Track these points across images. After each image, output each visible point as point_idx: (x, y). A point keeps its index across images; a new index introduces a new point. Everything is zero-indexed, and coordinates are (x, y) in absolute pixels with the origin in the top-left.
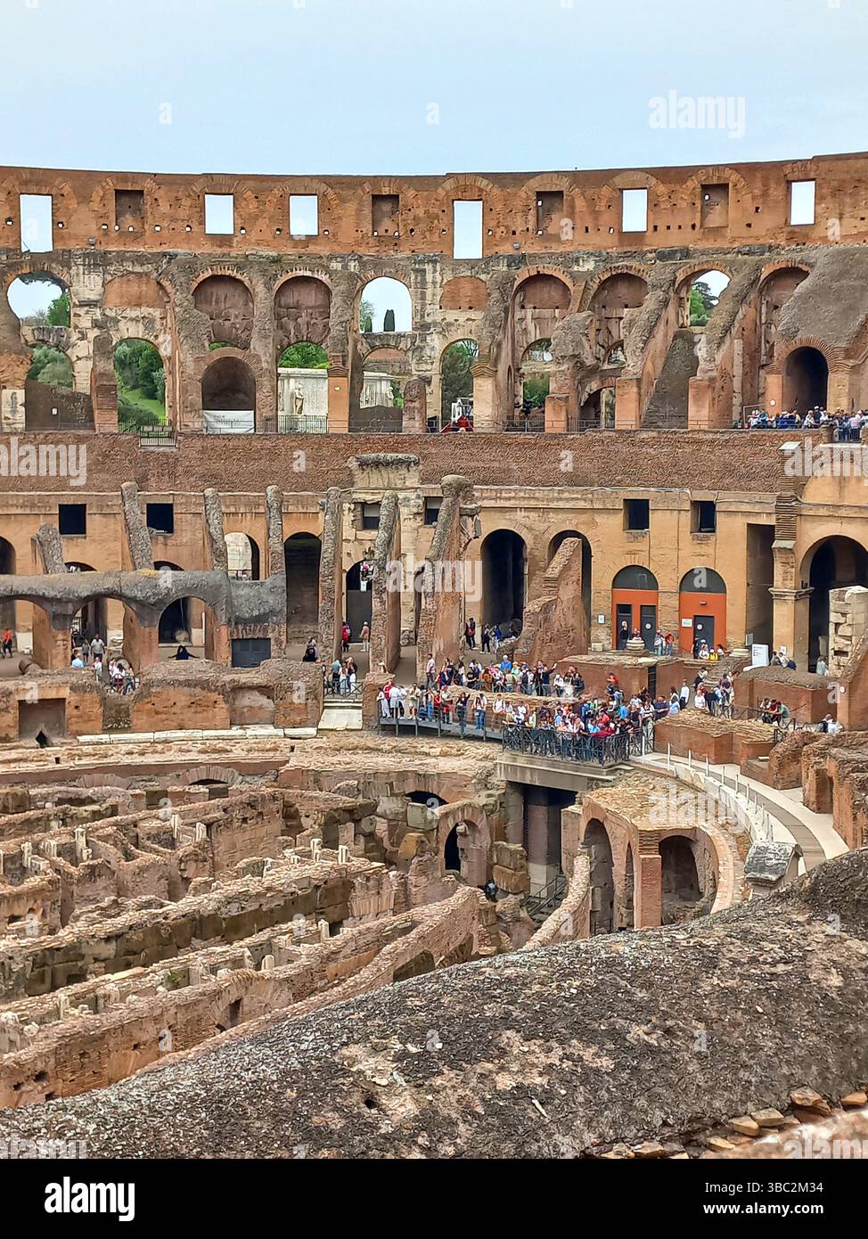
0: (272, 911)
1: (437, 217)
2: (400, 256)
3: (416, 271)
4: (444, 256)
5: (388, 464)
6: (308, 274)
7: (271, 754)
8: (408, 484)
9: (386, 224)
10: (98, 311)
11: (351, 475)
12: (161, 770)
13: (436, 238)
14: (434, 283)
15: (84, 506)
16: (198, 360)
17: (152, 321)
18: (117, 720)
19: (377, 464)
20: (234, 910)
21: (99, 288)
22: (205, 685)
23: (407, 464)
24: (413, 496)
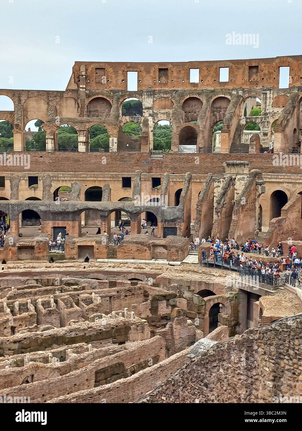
0: (90, 336)
1: (272, 73)
2: (258, 88)
3: (263, 93)
4: (275, 86)
5: (237, 165)
6: (223, 96)
7: (158, 270)
8: (245, 172)
9: (254, 77)
10: (151, 111)
11: (224, 168)
12: (118, 274)
13: (272, 81)
14: (270, 98)
15: (130, 178)
16: (177, 127)
17: (169, 114)
18: (112, 254)
19: (233, 165)
20: (73, 335)
21: (152, 103)
22: (142, 244)
23: (244, 165)
24: (246, 177)
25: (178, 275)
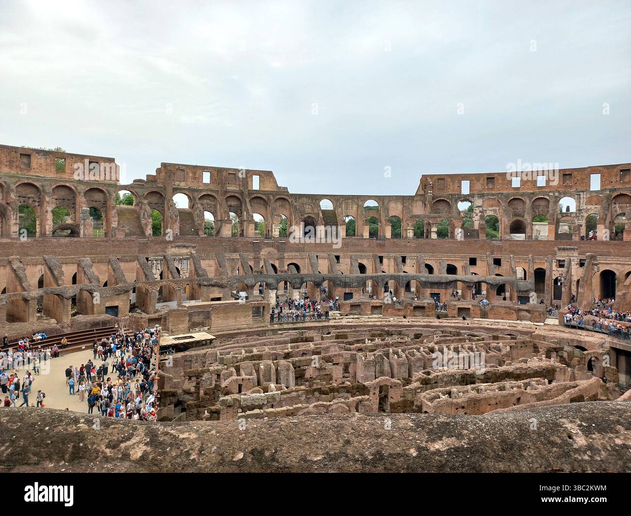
1: (585, 179)
2: (572, 191)
3: (577, 194)
4: (587, 189)
5: (567, 249)
6: (543, 197)
7: (529, 329)
8: (574, 255)
9: (568, 182)
10: (481, 209)
11: (555, 252)
12: (497, 330)
13: (584, 185)
14: (583, 198)
15: (476, 258)
16: (509, 220)
17: (496, 211)
18: (484, 315)
19: (564, 249)
20: (518, 372)
21: (482, 203)
22: (509, 308)
23: (574, 249)
24: (576, 259)
25: (550, 333)
